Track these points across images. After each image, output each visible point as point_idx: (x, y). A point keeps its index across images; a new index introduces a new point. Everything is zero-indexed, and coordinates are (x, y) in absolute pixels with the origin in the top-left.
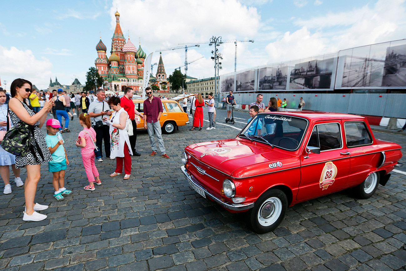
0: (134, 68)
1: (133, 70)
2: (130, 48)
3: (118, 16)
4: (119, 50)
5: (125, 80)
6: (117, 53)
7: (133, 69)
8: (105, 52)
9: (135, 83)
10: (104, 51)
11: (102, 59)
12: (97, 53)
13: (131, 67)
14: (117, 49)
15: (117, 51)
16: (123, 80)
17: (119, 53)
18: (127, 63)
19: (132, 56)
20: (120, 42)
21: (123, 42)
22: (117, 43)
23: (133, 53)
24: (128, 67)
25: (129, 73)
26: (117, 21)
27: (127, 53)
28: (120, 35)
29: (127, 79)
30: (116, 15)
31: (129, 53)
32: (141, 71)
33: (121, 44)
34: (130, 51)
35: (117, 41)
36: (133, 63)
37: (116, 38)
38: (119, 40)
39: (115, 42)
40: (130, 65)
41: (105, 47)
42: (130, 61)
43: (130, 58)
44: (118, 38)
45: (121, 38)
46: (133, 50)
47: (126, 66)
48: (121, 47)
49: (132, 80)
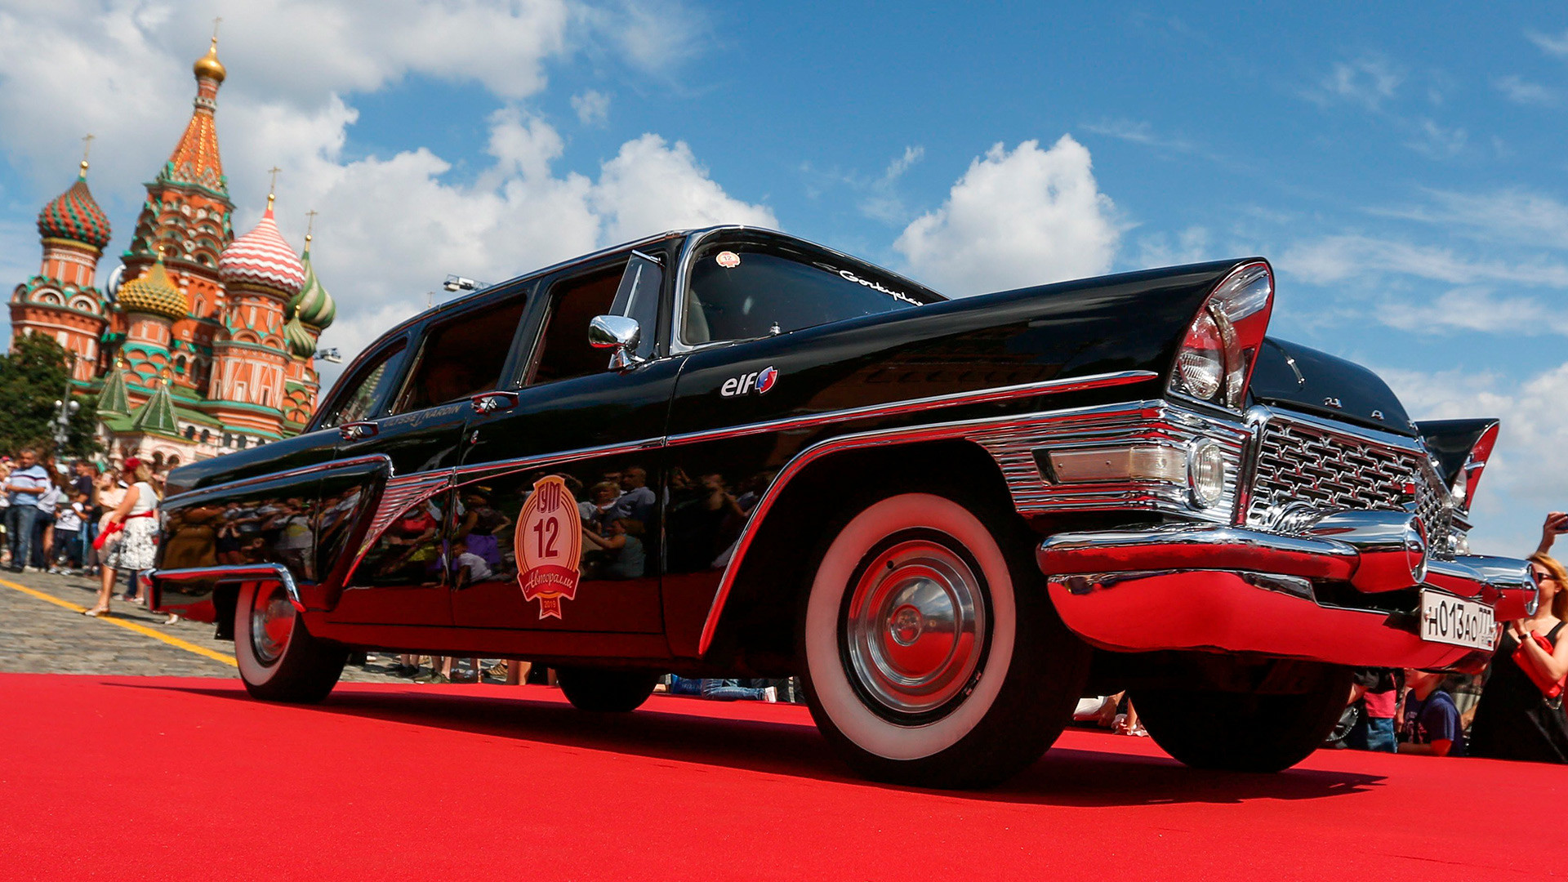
0: (274, 371)
1: (267, 383)
2: (270, 264)
3: (211, 84)
4: (188, 258)
5: (206, 433)
6: (172, 272)
7: (268, 379)
10: (94, 249)
11: (70, 290)
12: (40, 248)
13: (257, 366)
14: (175, 250)
16: (199, 429)
17: (186, 274)
18: (235, 340)
19: (271, 305)
20: (202, 214)
21: (217, 218)
22: (184, 217)
23: (280, 293)
24: (237, 365)
25: (239, 395)
26: (197, 106)
27: (245, 286)
28: (210, 181)
29: (221, 428)
30: (201, 73)
31: (257, 287)
32: (302, 394)
33: (206, 228)
34: (268, 278)
35: (186, 210)
36: (271, 347)
37: (182, 188)
38: (200, 206)
39: (172, 212)
40: (255, 353)
41: (105, 225)
42: (255, 333)
43: (261, 318)
44: (194, 192)
45: (209, 195)
46: (286, 275)
47: (228, 355)
48: (204, 243)
49: (252, 442)
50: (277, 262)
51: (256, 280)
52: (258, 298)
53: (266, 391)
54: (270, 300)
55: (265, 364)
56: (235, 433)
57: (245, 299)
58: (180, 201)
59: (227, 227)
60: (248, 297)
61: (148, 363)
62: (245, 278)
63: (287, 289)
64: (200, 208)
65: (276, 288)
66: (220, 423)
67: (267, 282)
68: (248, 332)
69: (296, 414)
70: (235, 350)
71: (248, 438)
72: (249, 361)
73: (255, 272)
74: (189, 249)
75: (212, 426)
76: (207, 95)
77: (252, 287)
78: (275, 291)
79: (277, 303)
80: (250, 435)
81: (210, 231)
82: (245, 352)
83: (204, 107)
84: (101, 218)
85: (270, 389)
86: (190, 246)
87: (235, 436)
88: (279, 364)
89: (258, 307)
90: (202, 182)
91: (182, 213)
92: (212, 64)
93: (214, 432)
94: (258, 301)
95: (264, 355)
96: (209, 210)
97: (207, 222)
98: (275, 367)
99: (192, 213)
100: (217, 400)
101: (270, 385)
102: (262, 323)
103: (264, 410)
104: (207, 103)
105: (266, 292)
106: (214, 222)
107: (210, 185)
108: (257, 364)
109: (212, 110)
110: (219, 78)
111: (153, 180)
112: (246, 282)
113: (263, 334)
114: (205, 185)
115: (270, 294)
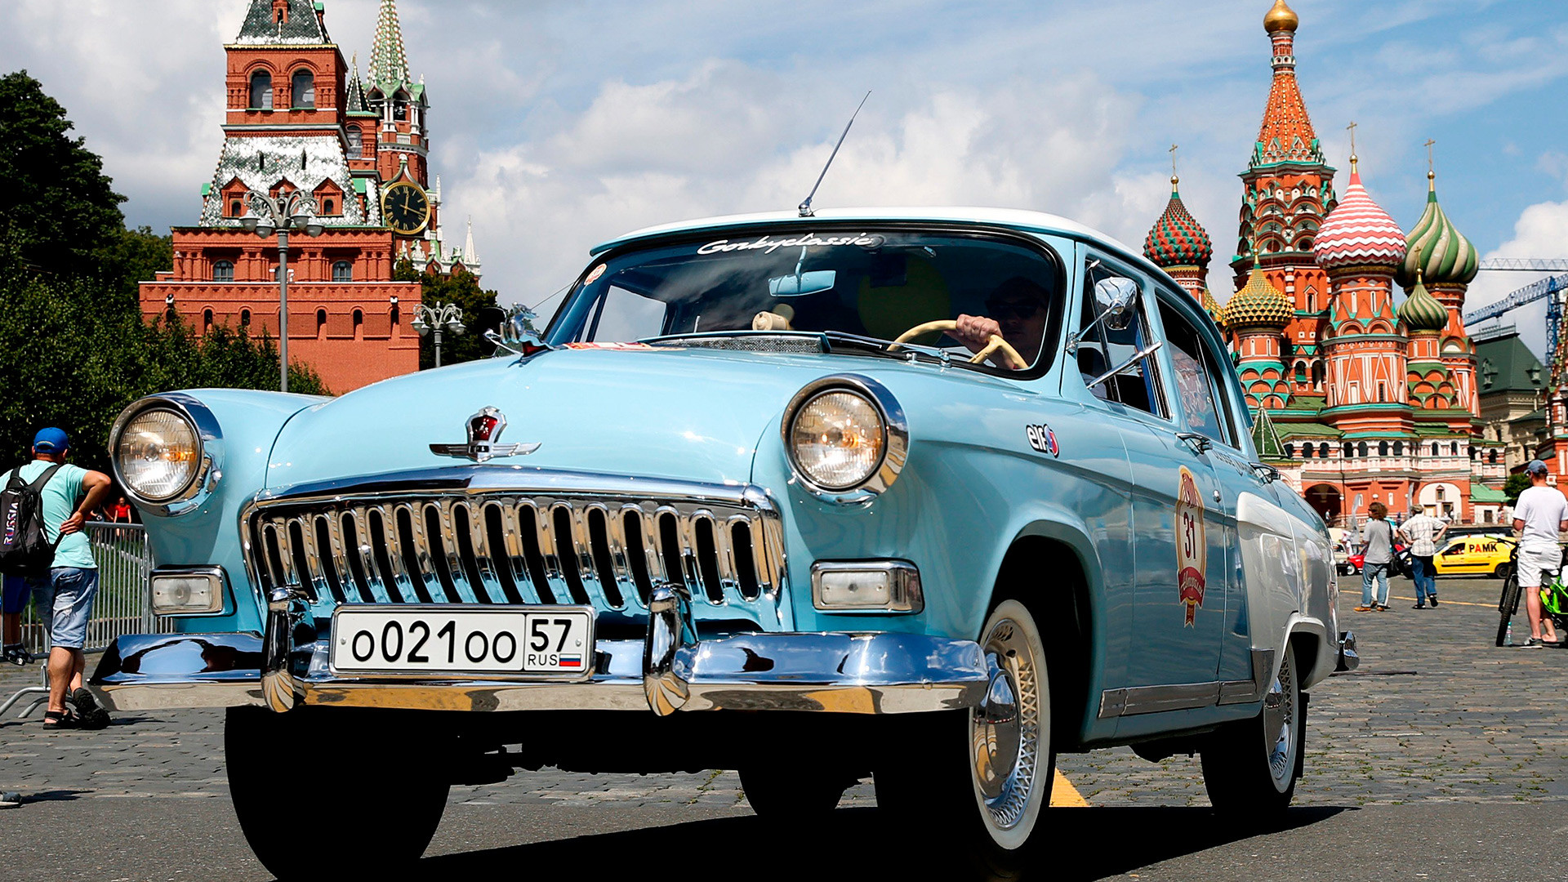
0: (1386, 360)
1: (1381, 375)
3: (1284, 36)
4: (1289, 249)
5: (1325, 447)
6: (1276, 270)
7: (1380, 370)
8: (1202, 274)
9: (1390, 463)
10: (1197, 268)
13: (1367, 359)
14: (1275, 245)
15: (1276, 255)
16: (1316, 445)
17: (1290, 269)
18: (1339, 335)
19: (1372, 285)
20: (1296, 194)
21: (1314, 194)
22: (1279, 204)
23: (1378, 268)
24: (1346, 362)
25: (1354, 397)
26: (1276, 68)
27: (1340, 270)
28: (1299, 152)
29: (1340, 439)
30: (1272, 27)
31: (1353, 269)
32: (1438, 374)
33: (1304, 209)
34: (1359, 256)
35: (1280, 195)
36: (1378, 333)
37: (1272, 170)
38: (1292, 186)
39: (1267, 201)
40: (1361, 345)
41: (1203, 240)
42: (1358, 321)
43: (1364, 303)
44: (1284, 171)
45: (1302, 169)
46: (1378, 247)
47: (1336, 353)
48: (1305, 226)
49: (1373, 448)
50: (1366, 235)
51: (1348, 261)
52: (1356, 280)
53: (1381, 385)
54: (1368, 279)
55: (1375, 355)
56: (1355, 440)
57: (1344, 285)
58: (1271, 185)
59: (1327, 198)
60: (1346, 282)
61: (1261, 382)
62: (1337, 263)
63: (1382, 260)
64: (1293, 189)
65: (1371, 264)
66: (1339, 433)
67: (1359, 261)
68: (1351, 323)
69: (1435, 400)
70: (1342, 347)
71: (1368, 444)
72: (1357, 356)
73: (1345, 253)
74: (1289, 239)
75: (1329, 438)
76: (1282, 52)
77: (1347, 270)
78: (1371, 268)
79: (1378, 281)
80: (1370, 439)
81: (1309, 211)
82: (1351, 346)
83: (1282, 67)
84: (1197, 233)
85: (1386, 381)
86: (1289, 235)
87: (1355, 445)
88: (1390, 351)
89: (1356, 291)
90: (1291, 157)
91: (1277, 199)
92: (1281, 15)
93: (1333, 444)
94: (1356, 283)
95: (1371, 345)
96: (1303, 186)
97: (1303, 201)
98: (1386, 355)
99: (1286, 196)
100: (1334, 407)
101: (1385, 378)
102: (1364, 308)
103: (1382, 407)
104: (1283, 62)
105: (1363, 272)
106: (1311, 199)
107: (1299, 157)
108: (1367, 357)
109: (1291, 68)
110: (1291, 27)
111: (1246, 169)
112: (1339, 266)
113: (1365, 321)
114: (1295, 159)
115: (1367, 273)
